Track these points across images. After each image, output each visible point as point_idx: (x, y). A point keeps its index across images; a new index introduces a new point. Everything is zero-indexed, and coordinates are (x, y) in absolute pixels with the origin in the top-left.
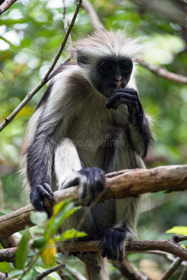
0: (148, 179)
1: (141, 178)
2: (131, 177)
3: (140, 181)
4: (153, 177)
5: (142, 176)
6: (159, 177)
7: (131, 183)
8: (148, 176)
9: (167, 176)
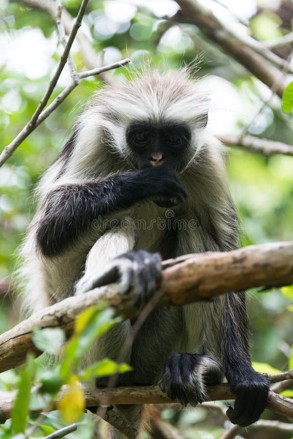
0: (229, 268)
1: (217, 267)
2: (200, 266)
3: (216, 272)
4: (238, 265)
5: (219, 263)
6: (248, 264)
7: (199, 277)
8: (229, 264)
9: (262, 262)
